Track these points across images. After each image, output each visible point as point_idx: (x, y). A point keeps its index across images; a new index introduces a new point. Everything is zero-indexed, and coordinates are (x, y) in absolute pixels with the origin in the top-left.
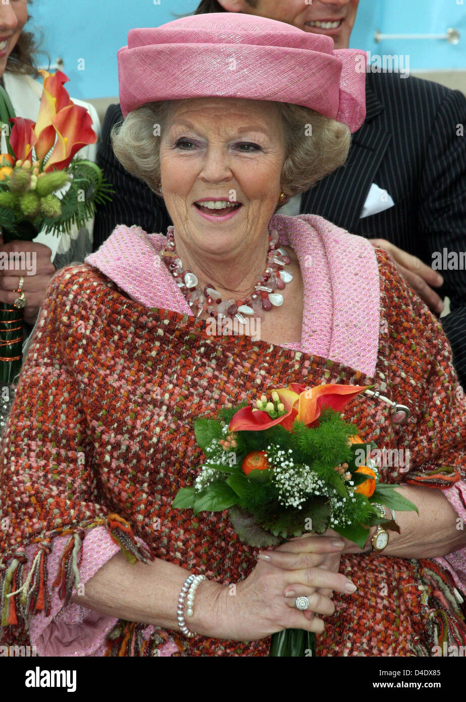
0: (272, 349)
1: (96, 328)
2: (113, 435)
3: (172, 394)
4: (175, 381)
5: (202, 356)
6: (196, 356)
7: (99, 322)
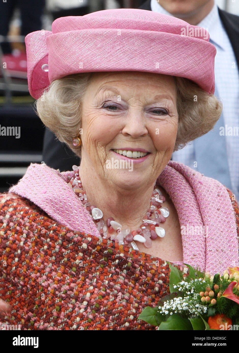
0: (166, 264)
1: (28, 240)
2: (42, 323)
3: (92, 293)
4: (94, 284)
5: (116, 266)
6: (112, 266)
7: (31, 235)
